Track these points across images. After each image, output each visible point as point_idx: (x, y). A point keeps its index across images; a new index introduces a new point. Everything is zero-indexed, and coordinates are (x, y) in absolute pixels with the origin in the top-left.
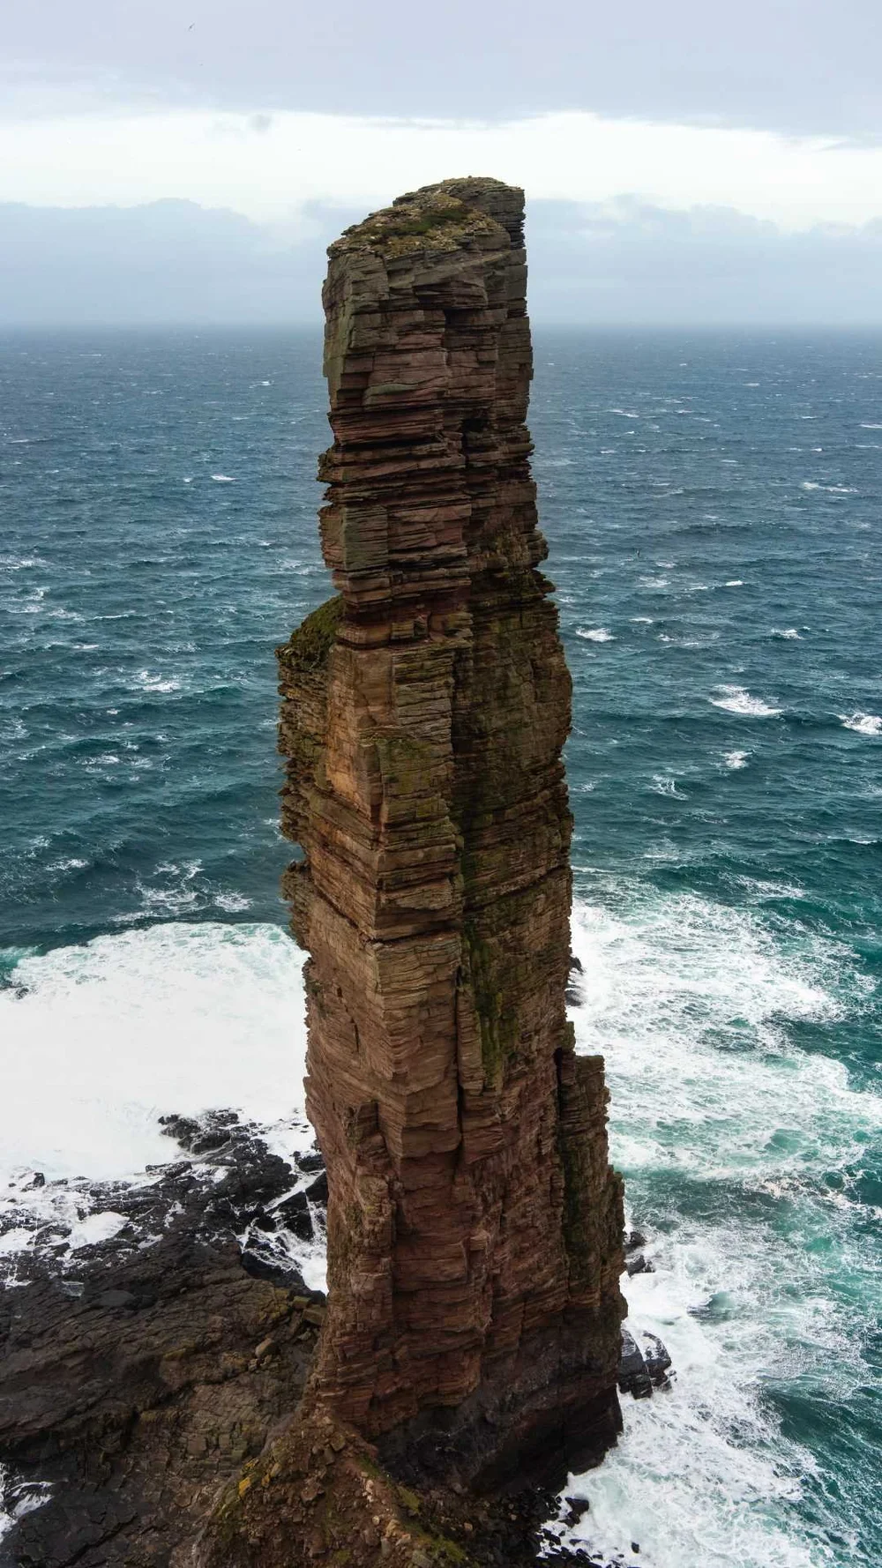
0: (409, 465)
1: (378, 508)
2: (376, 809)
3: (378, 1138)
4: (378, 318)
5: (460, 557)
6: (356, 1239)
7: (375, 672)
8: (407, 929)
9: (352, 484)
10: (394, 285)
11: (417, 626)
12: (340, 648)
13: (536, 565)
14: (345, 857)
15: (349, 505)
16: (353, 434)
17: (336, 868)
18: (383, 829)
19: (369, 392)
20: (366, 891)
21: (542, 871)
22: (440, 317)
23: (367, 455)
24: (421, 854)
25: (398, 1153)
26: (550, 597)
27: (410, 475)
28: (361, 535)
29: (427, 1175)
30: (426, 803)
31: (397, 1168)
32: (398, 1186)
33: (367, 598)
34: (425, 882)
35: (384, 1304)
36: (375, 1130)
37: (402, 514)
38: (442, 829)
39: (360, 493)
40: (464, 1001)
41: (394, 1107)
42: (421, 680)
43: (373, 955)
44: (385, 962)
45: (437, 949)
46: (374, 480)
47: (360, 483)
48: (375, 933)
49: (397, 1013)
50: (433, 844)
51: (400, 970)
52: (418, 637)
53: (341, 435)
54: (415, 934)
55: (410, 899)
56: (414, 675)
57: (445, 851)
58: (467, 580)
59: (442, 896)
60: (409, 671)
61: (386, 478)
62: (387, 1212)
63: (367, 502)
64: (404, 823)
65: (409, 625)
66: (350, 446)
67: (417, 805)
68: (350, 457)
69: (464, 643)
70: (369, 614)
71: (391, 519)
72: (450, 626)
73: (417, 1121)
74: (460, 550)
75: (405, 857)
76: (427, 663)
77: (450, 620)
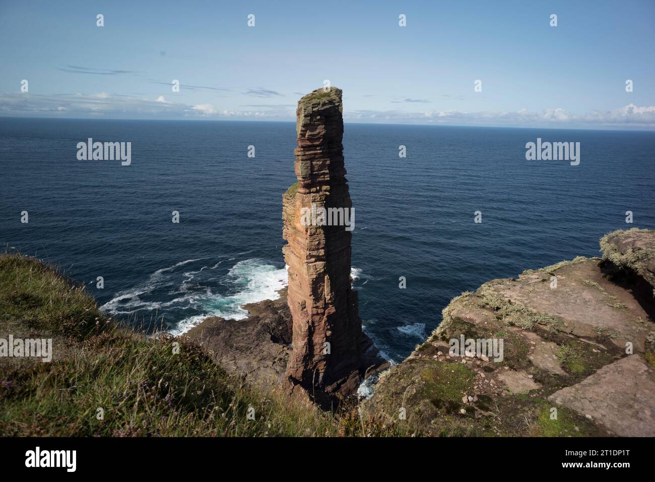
0: (316, 152)
1: (308, 161)
2: (307, 231)
3: (305, 310)
4: (309, 118)
5: (327, 173)
6: (300, 333)
7: (306, 200)
8: (313, 259)
9: (302, 156)
10: (314, 110)
11: (317, 189)
12: (299, 194)
13: (344, 176)
14: (298, 242)
15: (302, 160)
16: (304, 144)
17: (296, 245)
18: (308, 236)
19: (307, 134)
20: (304, 251)
21: (344, 247)
22: (324, 118)
23: (306, 149)
24: (317, 242)
25: (310, 313)
26: (347, 183)
27: (315, 154)
28: (304, 167)
29: (317, 318)
30: (318, 230)
31: (310, 317)
32: (310, 321)
33: (306, 182)
34: (318, 249)
35: (306, 348)
36: (305, 308)
37: (314, 163)
38: (322, 237)
39: (304, 158)
40: (326, 277)
41: (310, 302)
42: (317, 201)
43: (305, 266)
44: (309, 268)
45: (320, 264)
46: (307, 155)
47: (304, 155)
48: (306, 261)
49: (311, 280)
50: (320, 240)
51: (312, 270)
52: (317, 192)
53: (300, 144)
54: (316, 261)
55: (315, 253)
56: (316, 200)
57: (323, 242)
58: (329, 179)
59: (322, 252)
60: (315, 199)
61: (310, 155)
62: (307, 327)
63: (306, 160)
64: (313, 235)
65: (315, 189)
66: (302, 147)
67: (316, 231)
68: (302, 149)
69: (328, 193)
70: (306, 186)
71: (312, 164)
72: (324, 189)
73: (315, 305)
74: (327, 171)
75: (313, 243)
76: (319, 198)
77: (324, 188)
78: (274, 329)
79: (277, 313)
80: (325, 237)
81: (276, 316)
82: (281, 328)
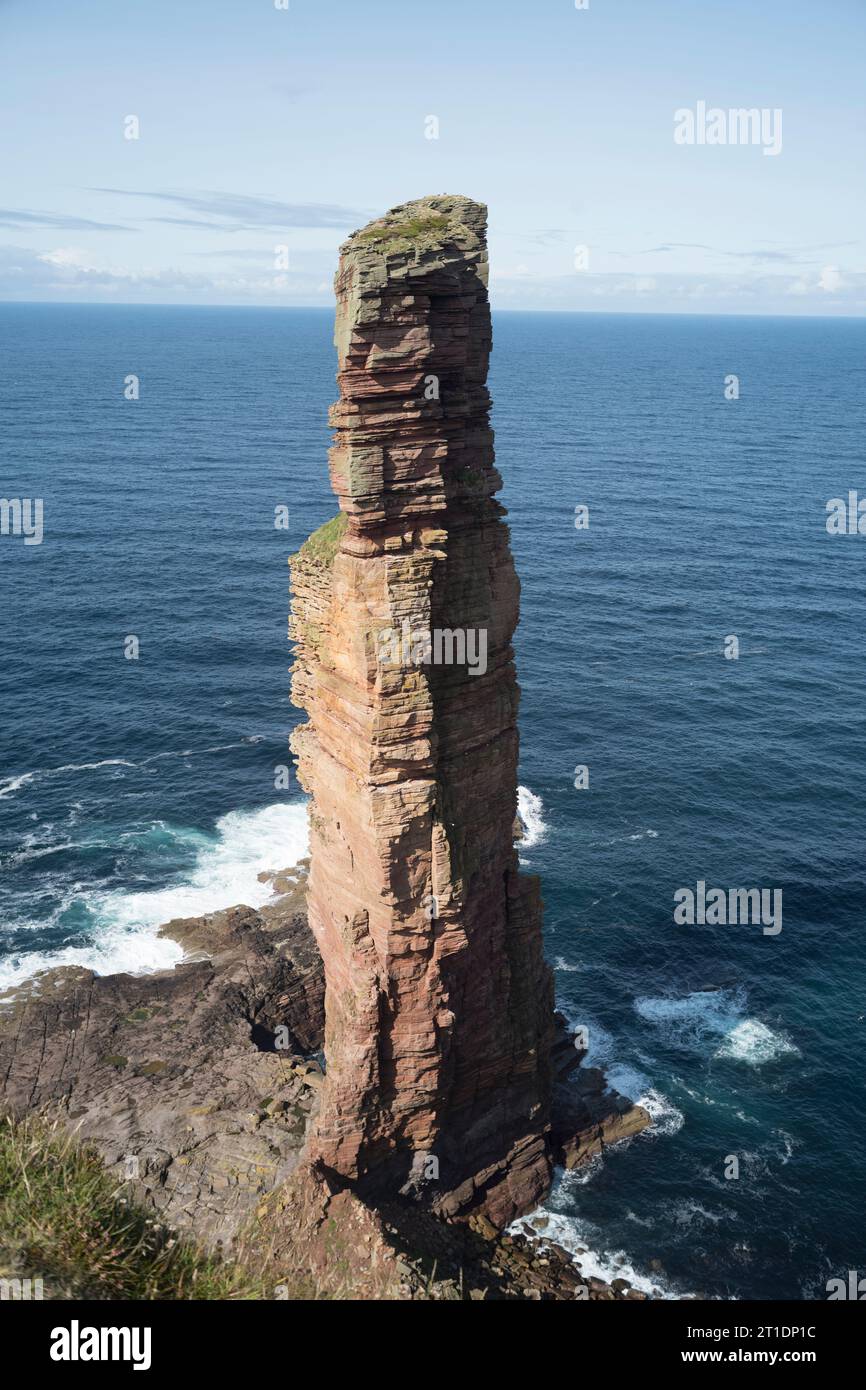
0: (398, 416)
1: (375, 449)
2: (372, 680)
3: (367, 940)
4: (377, 301)
5: (438, 487)
6: (350, 1018)
7: (369, 577)
8: (393, 774)
9: (356, 430)
10: (393, 274)
11: (404, 540)
12: (344, 556)
13: (493, 494)
14: (345, 720)
15: (354, 445)
16: (362, 389)
17: (338, 727)
18: (377, 698)
19: (370, 359)
20: (361, 746)
21: (497, 731)
22: (427, 302)
23: (369, 406)
24: (406, 717)
25: (383, 951)
26: (502, 518)
27: (400, 423)
28: (362, 470)
29: (406, 968)
30: (410, 678)
31: (383, 963)
32: (384, 977)
33: (367, 517)
34: (410, 739)
35: (372, 1069)
36: (366, 933)
37: (395, 453)
38: (424, 698)
39: (363, 436)
40: (438, 831)
41: (382, 915)
42: (407, 582)
43: (367, 794)
44: (379, 799)
45: (418, 790)
46: (373, 426)
47: (362, 427)
48: (369, 779)
49: (387, 842)
50: (415, 708)
51: (389, 808)
52: (406, 549)
53: (348, 391)
54: (401, 780)
55: (398, 753)
56: (402, 578)
57: (425, 715)
58: (443, 506)
59: (422, 750)
60: (398, 575)
61: (382, 426)
62: (375, 997)
63: (368, 443)
64: (394, 693)
65: (398, 540)
66: (355, 400)
67: (404, 679)
68: (355, 408)
69: (440, 554)
70: (370, 531)
71: (386, 457)
72: (429, 540)
73: (399, 926)
74: (438, 481)
75: (394, 720)
76: (412, 570)
77: (429, 535)
78: (263, 1003)
79: (270, 951)
80: (432, 699)
81: (269, 961)
82: (284, 1000)
